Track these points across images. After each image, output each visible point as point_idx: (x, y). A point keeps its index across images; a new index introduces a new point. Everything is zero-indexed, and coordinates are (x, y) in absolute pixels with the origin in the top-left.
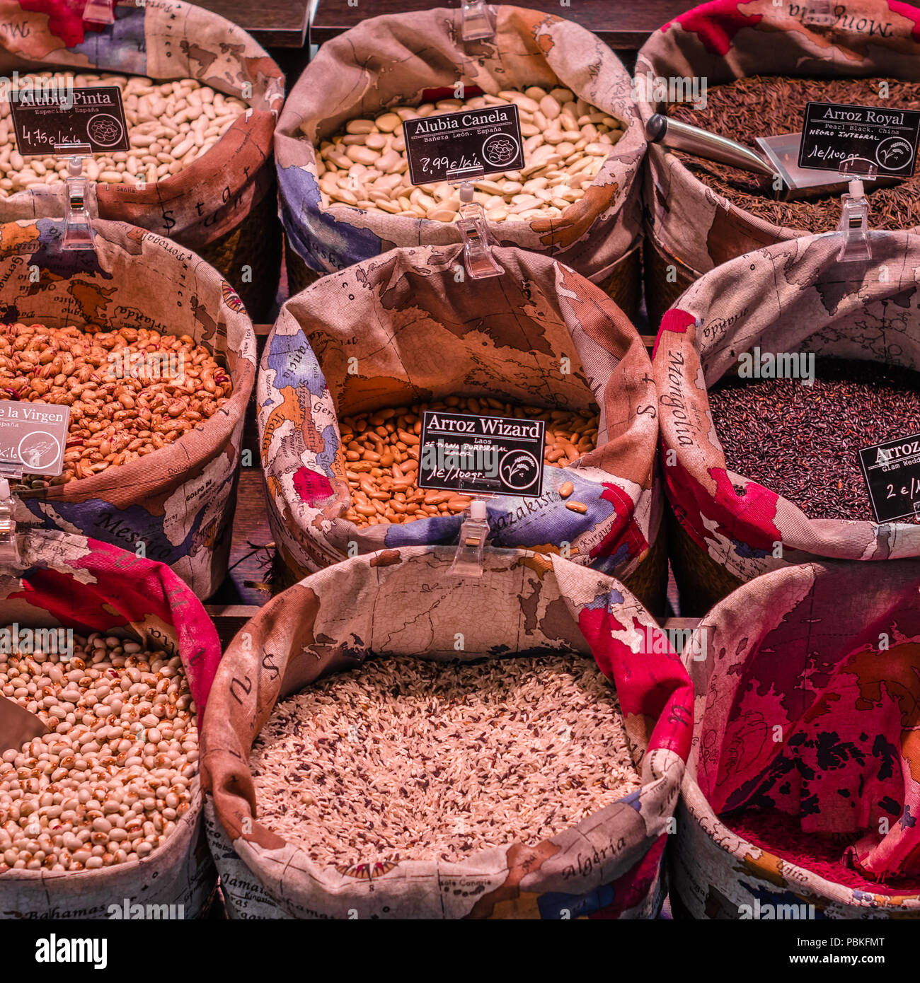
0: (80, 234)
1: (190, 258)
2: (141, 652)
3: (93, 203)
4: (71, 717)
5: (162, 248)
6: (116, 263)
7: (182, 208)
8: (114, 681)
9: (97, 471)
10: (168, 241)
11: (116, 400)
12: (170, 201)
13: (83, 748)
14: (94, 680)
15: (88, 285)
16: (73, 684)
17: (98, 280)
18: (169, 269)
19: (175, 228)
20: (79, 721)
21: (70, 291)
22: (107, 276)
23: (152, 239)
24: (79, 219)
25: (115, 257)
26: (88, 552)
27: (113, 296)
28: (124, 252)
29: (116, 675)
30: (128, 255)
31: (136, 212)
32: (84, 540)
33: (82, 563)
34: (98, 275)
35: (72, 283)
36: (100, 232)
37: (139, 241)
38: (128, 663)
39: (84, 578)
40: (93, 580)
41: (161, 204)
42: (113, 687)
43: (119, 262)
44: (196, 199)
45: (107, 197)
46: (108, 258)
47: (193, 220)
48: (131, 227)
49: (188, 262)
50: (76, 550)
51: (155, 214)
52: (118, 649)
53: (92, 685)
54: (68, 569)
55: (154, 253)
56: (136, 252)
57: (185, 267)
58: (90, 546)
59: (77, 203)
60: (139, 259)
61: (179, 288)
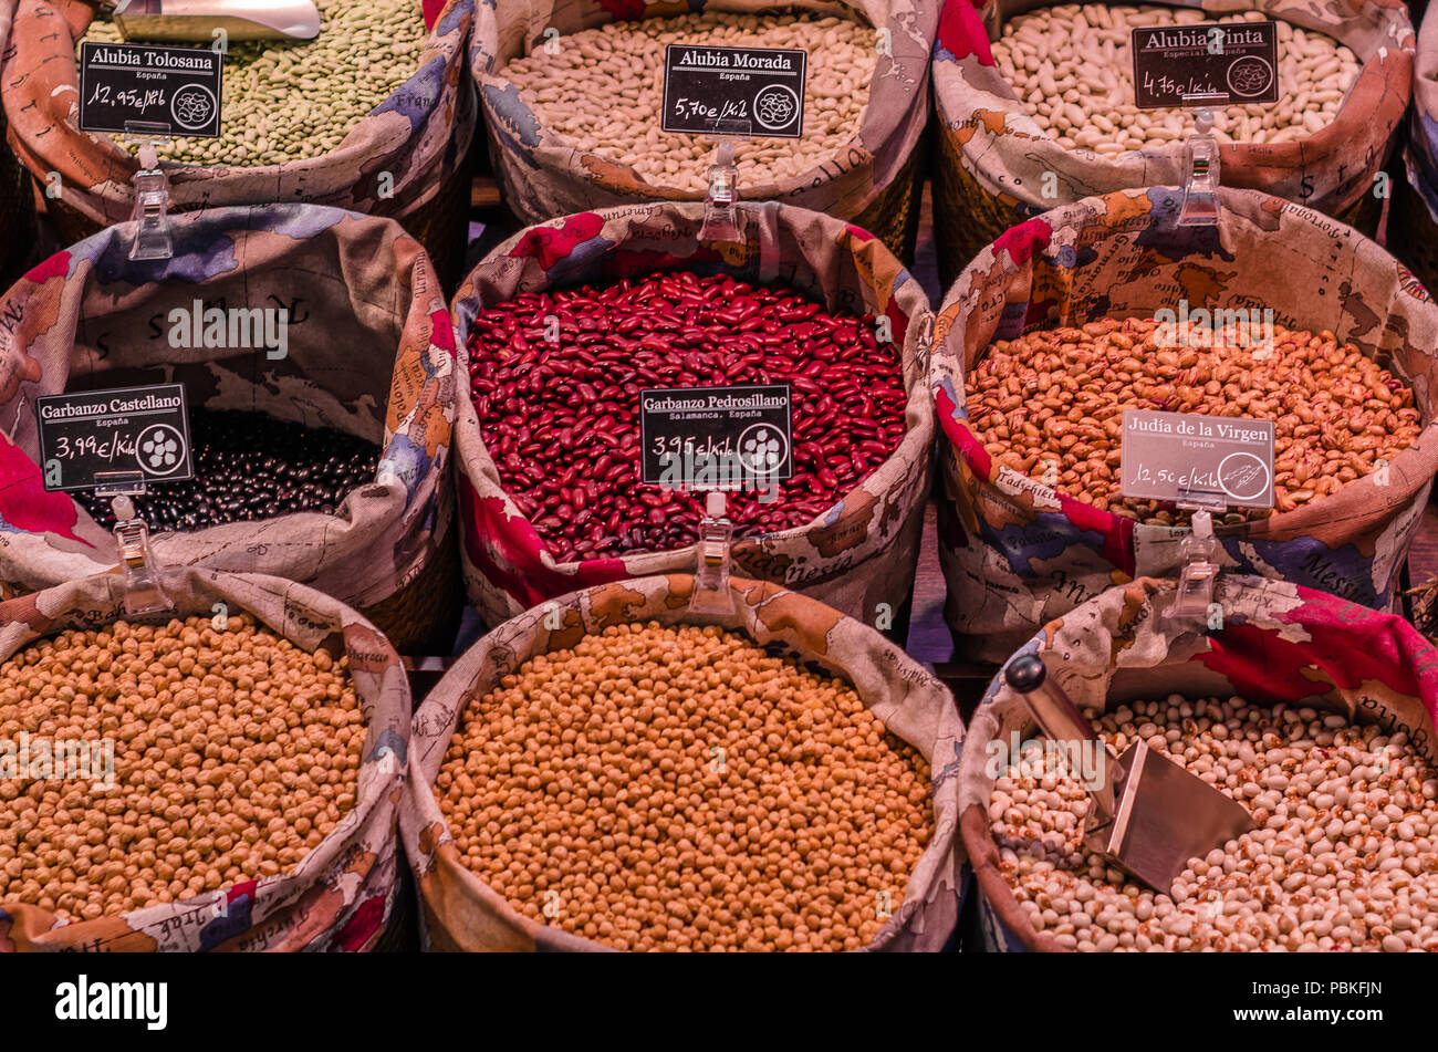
0: (1202, 205)
1: (1348, 235)
2: (1349, 725)
3: (1215, 168)
4: (1283, 808)
5: (1308, 222)
6: (1242, 242)
7: (1324, 173)
8: (1326, 764)
9: (1298, 502)
10: (1316, 213)
11: (1288, 411)
12: (1312, 163)
13: (1314, 848)
14: (1299, 762)
15: (1201, 269)
16: (1275, 768)
17: (1216, 263)
18: (1315, 248)
19: (1313, 198)
20: (1292, 814)
21: (1177, 277)
22: (1228, 258)
23: (1293, 211)
24: (1201, 186)
25: (1242, 235)
26: (1300, 603)
27: (1231, 283)
28: (1254, 228)
29: (1327, 756)
30: (1260, 232)
31: (1270, 177)
32: (1292, 588)
33: (1293, 616)
34: (1216, 257)
35: (1182, 267)
36: (1227, 204)
37: (1277, 214)
38: (1338, 740)
39: (1294, 635)
40: (1307, 637)
41: (1302, 167)
42: (1328, 770)
43: (1246, 241)
44: (1340, 160)
45: (1233, 160)
46: (1233, 235)
47: (1333, 187)
48: (1265, 197)
49: (1344, 240)
50: (1283, 600)
51: (1293, 180)
52: (1317, 723)
53: (1298, 768)
54: (1278, 623)
55: (1296, 229)
56: (1272, 226)
57: (1339, 245)
58: (1301, 595)
59: (1201, 166)
60: (1274, 235)
61: (1325, 272)
